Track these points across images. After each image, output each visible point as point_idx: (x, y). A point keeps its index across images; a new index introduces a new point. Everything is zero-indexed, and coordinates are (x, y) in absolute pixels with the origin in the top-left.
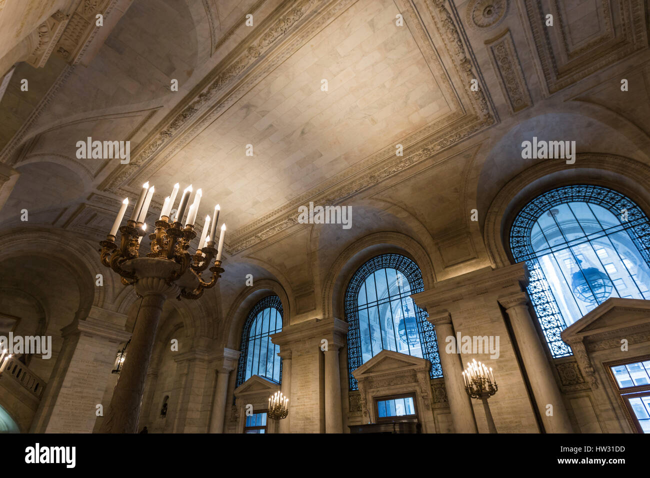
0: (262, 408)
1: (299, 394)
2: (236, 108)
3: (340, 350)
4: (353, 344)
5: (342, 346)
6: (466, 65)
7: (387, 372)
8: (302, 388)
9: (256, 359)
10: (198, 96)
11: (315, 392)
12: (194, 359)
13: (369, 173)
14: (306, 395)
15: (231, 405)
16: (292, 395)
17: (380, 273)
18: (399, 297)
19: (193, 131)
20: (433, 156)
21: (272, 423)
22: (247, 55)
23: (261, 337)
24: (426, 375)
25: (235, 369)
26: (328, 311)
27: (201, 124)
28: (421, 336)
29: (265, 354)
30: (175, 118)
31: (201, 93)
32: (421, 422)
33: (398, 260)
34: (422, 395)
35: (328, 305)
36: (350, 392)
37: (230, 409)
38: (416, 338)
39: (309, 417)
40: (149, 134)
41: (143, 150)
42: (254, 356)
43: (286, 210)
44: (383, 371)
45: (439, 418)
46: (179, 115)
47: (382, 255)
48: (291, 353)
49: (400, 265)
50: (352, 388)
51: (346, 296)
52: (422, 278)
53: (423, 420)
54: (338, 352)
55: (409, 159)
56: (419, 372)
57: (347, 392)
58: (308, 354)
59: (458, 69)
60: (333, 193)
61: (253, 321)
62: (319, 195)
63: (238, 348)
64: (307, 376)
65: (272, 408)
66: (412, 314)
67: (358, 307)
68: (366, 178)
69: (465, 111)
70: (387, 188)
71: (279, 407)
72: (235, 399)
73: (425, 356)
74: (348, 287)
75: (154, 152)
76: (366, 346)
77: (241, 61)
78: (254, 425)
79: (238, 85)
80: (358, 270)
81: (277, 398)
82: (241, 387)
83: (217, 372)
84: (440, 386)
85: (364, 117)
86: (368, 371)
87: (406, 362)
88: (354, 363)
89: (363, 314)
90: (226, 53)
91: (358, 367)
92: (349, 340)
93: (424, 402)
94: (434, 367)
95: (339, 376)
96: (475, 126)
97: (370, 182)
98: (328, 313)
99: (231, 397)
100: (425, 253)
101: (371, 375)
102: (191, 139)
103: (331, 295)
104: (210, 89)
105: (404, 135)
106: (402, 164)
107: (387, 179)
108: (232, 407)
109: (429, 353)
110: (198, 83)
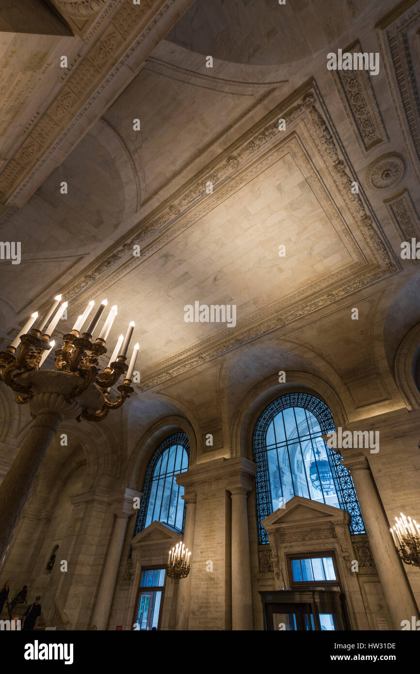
0: (161, 562)
1: (203, 546)
2: (156, 257)
3: (249, 494)
4: (262, 487)
5: (251, 490)
6: (366, 221)
7: (301, 523)
8: (206, 538)
9: (158, 503)
10: (122, 246)
11: (220, 545)
12: (93, 500)
13: (276, 316)
14: (210, 548)
15: (126, 558)
16: (195, 546)
17: (289, 412)
18: (309, 437)
19: (115, 275)
20: (337, 301)
21: (170, 583)
22: (168, 212)
23: (166, 477)
24: (345, 528)
25: (135, 514)
26: (236, 450)
27: (124, 270)
28: (336, 482)
29: (168, 497)
30: (100, 264)
31: (125, 243)
32: (345, 591)
33: (306, 400)
34: (343, 554)
35: (236, 444)
36: (260, 547)
37: (125, 563)
38: (330, 484)
39: (213, 576)
40: (74, 277)
41: (67, 291)
42: (157, 498)
43: (197, 349)
44: (295, 521)
45: (367, 587)
46: (104, 262)
47: (290, 394)
48: (196, 496)
49: (308, 405)
50: (262, 541)
51: (254, 435)
52: (332, 418)
53: (346, 589)
54: (246, 497)
55: (314, 303)
56: (337, 524)
57: (256, 546)
58: (214, 497)
59: (359, 224)
60: (242, 334)
61: (158, 459)
62: (229, 335)
63: (140, 489)
64: (212, 524)
65: (171, 564)
66: (324, 456)
67: (266, 446)
68: (274, 320)
69: (367, 261)
70: (293, 330)
71: (180, 562)
72: (131, 550)
73: (342, 506)
74: (256, 425)
75: (77, 293)
76: (275, 491)
77: (163, 217)
78: (150, 585)
79: (160, 237)
80: (266, 409)
81: (179, 551)
82: (139, 536)
83: (116, 517)
84: (363, 544)
85: (272, 267)
86: (279, 521)
87: (321, 512)
88: (263, 510)
89: (271, 454)
90: (150, 211)
91: (268, 515)
92: (258, 483)
93: (346, 564)
94: (354, 521)
95: (247, 526)
96: (378, 274)
97: (277, 324)
98: (236, 452)
99: (128, 548)
100: (334, 393)
101: (283, 525)
102: (113, 283)
103: (239, 434)
104: (133, 240)
105: (309, 282)
106: (308, 308)
107: (294, 321)
108: (127, 560)
109: (346, 503)
110: (123, 235)
